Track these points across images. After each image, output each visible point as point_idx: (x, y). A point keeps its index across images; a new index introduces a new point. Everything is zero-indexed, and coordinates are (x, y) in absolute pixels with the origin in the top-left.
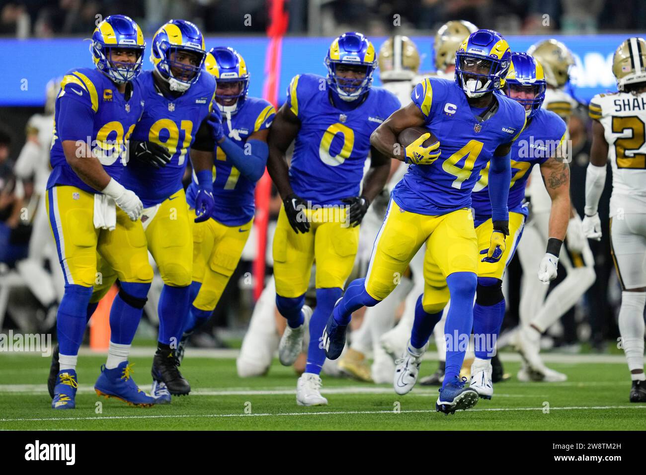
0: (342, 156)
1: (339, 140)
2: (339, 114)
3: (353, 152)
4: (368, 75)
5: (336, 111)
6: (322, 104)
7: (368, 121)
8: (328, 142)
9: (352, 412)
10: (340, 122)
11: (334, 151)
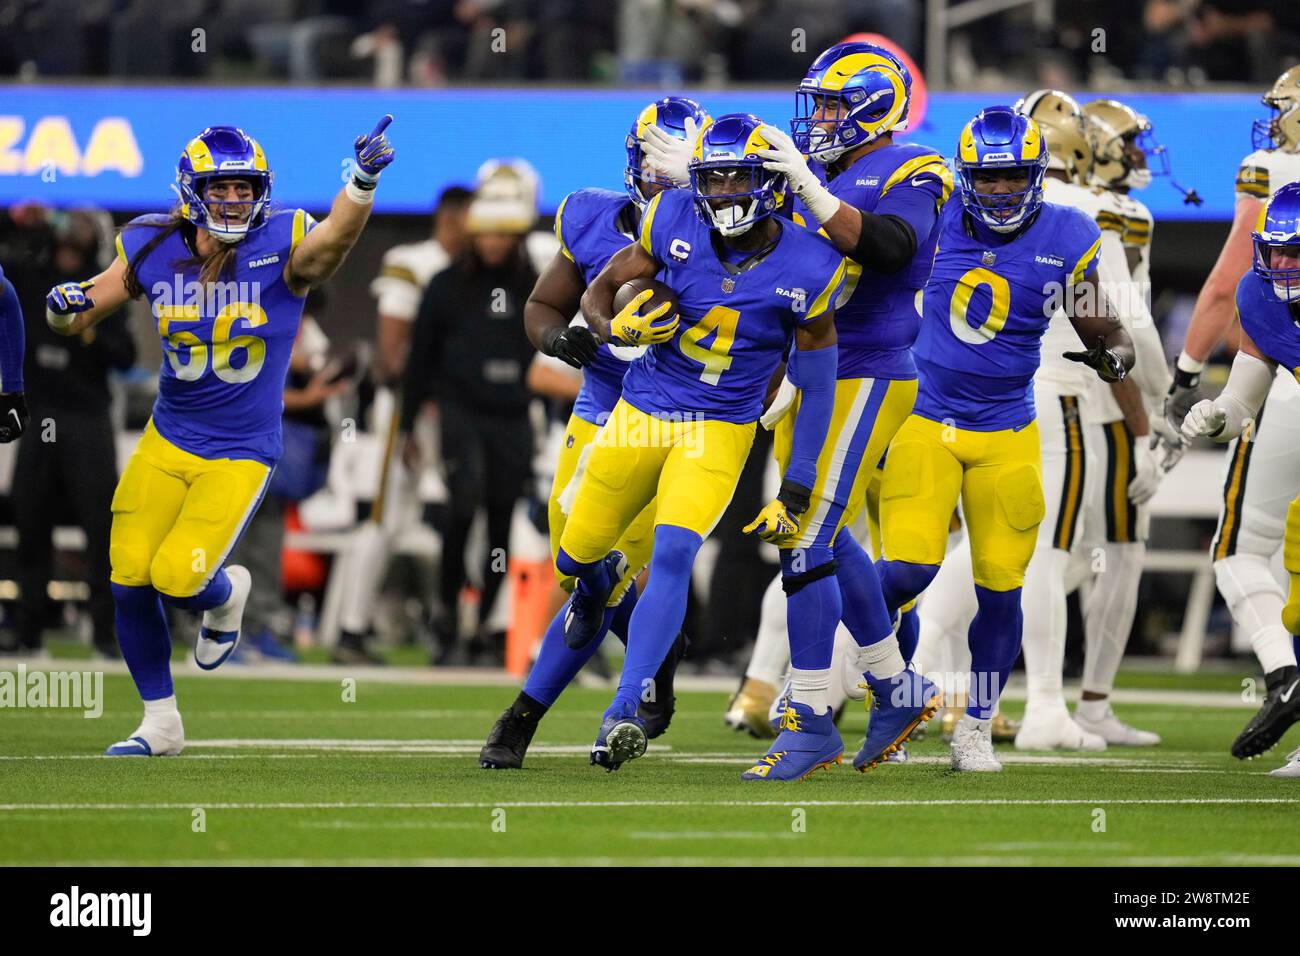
0: (990, 328)
1: (982, 296)
2: (982, 251)
3: (1009, 320)
4: (1034, 182)
5: (974, 245)
6: (952, 234)
7: (1035, 263)
8: (963, 301)
9: (995, 802)
10: (984, 266)
11: (976, 318)
